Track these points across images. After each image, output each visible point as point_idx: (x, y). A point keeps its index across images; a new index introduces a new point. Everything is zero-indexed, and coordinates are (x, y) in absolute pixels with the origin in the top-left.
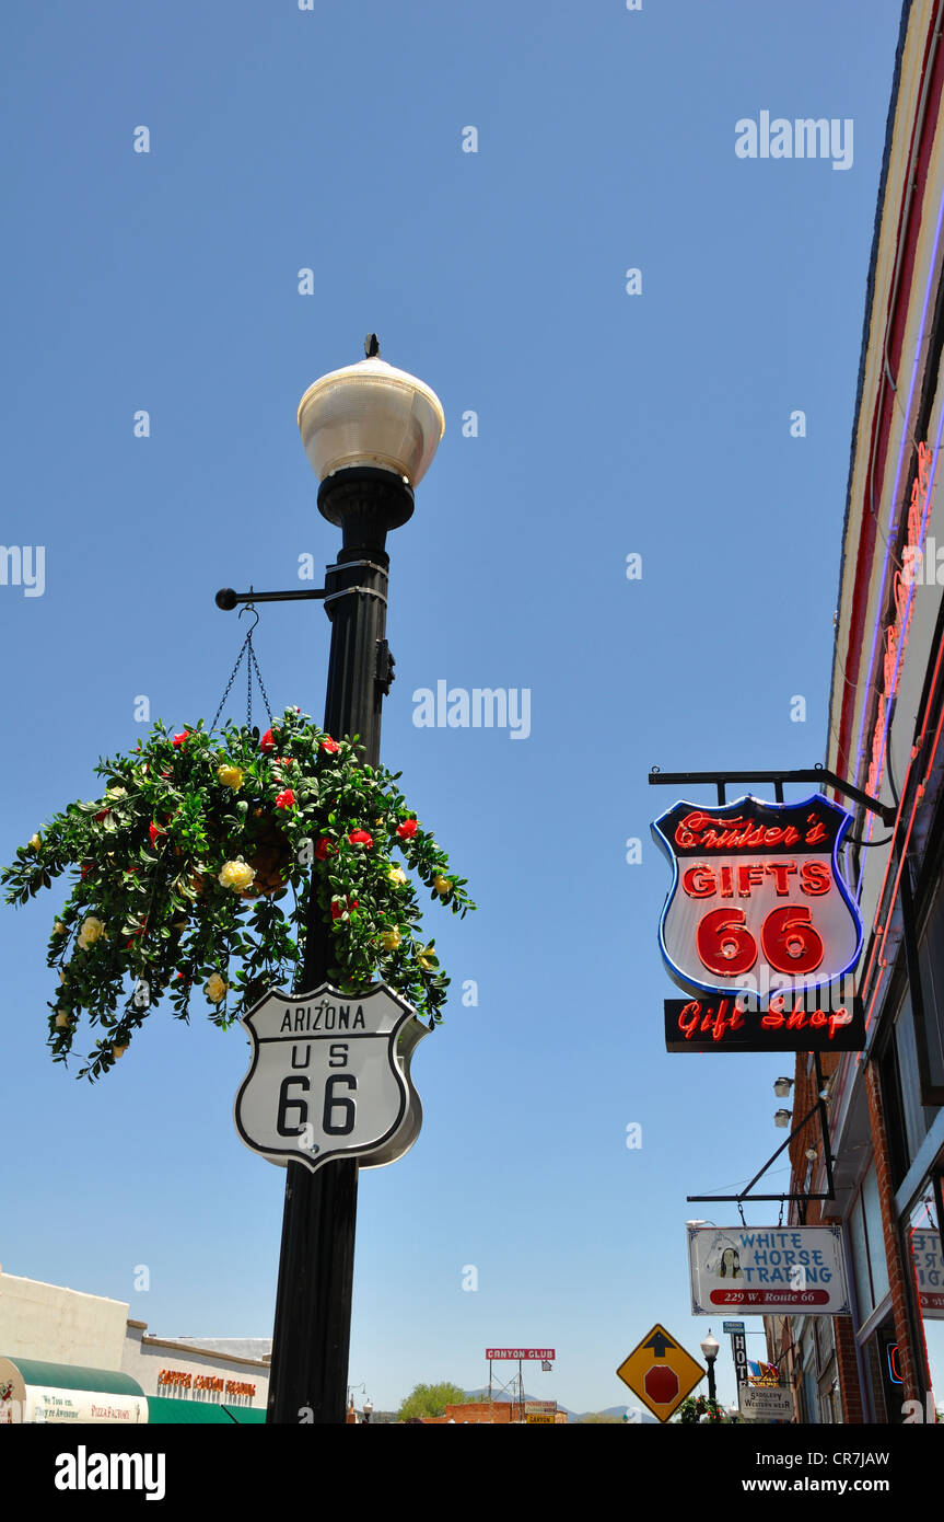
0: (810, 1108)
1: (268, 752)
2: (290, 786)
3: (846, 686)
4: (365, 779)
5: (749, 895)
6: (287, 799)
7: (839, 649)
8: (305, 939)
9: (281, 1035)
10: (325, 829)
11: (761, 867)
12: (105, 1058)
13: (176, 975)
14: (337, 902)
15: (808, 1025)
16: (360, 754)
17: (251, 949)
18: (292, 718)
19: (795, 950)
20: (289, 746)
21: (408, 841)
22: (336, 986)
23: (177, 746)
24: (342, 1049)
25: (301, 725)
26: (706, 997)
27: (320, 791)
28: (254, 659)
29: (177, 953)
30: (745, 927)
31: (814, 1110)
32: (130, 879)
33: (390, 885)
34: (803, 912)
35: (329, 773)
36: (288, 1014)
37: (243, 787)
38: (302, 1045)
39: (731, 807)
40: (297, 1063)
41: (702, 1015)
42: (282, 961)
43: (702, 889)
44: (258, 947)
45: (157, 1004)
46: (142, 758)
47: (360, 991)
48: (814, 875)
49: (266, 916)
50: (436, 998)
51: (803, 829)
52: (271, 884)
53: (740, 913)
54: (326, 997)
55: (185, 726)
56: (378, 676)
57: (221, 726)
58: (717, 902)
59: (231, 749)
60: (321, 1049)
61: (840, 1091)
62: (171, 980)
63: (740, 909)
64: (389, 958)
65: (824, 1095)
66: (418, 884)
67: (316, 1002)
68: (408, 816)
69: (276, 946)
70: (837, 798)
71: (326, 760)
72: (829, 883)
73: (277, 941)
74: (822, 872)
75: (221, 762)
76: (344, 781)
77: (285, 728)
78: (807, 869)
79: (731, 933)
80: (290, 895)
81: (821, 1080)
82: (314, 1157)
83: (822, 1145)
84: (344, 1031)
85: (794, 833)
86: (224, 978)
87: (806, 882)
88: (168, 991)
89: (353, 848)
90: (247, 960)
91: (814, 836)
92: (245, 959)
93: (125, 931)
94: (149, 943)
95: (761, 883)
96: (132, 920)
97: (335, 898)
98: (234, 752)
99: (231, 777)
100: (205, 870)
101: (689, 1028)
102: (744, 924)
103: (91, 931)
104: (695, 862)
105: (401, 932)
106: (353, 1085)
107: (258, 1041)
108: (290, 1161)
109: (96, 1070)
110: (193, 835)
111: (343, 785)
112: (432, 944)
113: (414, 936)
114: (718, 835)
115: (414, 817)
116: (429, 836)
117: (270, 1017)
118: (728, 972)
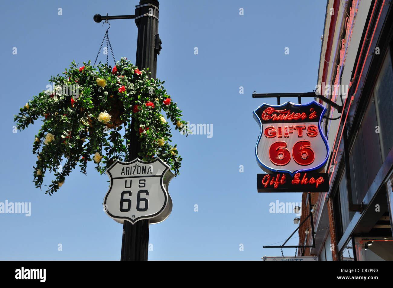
0: (307, 217)
1: (115, 74)
2: (124, 85)
3: (325, 63)
4: (151, 83)
5: (288, 137)
6: (123, 89)
7: (323, 49)
8: (129, 145)
9: (121, 176)
10: (137, 101)
11: (293, 127)
12: (55, 187)
13: (81, 157)
14: (141, 127)
15: (309, 183)
16: (150, 76)
17: (109, 148)
18: (124, 61)
19: (304, 157)
20: (123, 72)
21: (167, 106)
22: (141, 159)
23: (81, 71)
24: (144, 181)
25: (127, 64)
26: (272, 173)
27: (135, 88)
28: (109, 41)
29: (82, 149)
30: (286, 148)
31: (308, 217)
32: (64, 118)
33: (161, 123)
34: (308, 143)
35: (138, 82)
36: (123, 169)
37: (106, 86)
38: (129, 180)
39: (282, 105)
40: (127, 186)
41: (270, 179)
42: (121, 153)
43: (271, 135)
44: (111, 147)
45: (74, 168)
46: (67, 75)
47: (150, 160)
48: (312, 130)
49: (115, 136)
50: (177, 165)
51: (308, 114)
52: (117, 123)
53: (285, 143)
54: (137, 163)
55: (84, 63)
56: (155, 47)
57: (97, 64)
58: (277, 140)
59: (101, 72)
60: (136, 181)
61: (318, 210)
62: (80, 159)
63: (285, 142)
64: (160, 149)
65: (312, 211)
66: (170, 124)
67: (134, 165)
68: (167, 97)
69: (118, 147)
70: (320, 102)
71: (137, 77)
72: (317, 133)
73: (119, 145)
74: (315, 129)
75: (98, 77)
76: (143, 84)
77: (121, 65)
78: (309, 128)
79: (281, 150)
80: (123, 129)
81: (311, 206)
82: (134, 219)
83: (311, 229)
84: (144, 175)
85: (305, 115)
86: (101, 154)
87: (309, 132)
88: (78, 163)
89: (147, 108)
90: (108, 152)
91: (312, 116)
92: (107, 151)
93: (63, 136)
94: (72, 141)
95: (292, 133)
96: (65, 133)
97: (141, 126)
98: (102, 73)
99: (101, 82)
100: (92, 116)
101: (266, 184)
102: (286, 147)
103: (49, 138)
104: (269, 125)
105: (165, 139)
106: (147, 194)
107: (112, 179)
108: (125, 221)
109: (52, 191)
110: (87, 102)
111: (143, 85)
112: (175, 146)
113: (169, 143)
114: (277, 116)
115: (169, 97)
116: (175, 105)
117: (117, 170)
118: (280, 164)
